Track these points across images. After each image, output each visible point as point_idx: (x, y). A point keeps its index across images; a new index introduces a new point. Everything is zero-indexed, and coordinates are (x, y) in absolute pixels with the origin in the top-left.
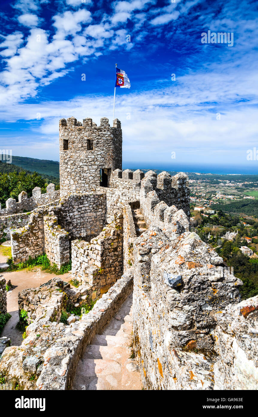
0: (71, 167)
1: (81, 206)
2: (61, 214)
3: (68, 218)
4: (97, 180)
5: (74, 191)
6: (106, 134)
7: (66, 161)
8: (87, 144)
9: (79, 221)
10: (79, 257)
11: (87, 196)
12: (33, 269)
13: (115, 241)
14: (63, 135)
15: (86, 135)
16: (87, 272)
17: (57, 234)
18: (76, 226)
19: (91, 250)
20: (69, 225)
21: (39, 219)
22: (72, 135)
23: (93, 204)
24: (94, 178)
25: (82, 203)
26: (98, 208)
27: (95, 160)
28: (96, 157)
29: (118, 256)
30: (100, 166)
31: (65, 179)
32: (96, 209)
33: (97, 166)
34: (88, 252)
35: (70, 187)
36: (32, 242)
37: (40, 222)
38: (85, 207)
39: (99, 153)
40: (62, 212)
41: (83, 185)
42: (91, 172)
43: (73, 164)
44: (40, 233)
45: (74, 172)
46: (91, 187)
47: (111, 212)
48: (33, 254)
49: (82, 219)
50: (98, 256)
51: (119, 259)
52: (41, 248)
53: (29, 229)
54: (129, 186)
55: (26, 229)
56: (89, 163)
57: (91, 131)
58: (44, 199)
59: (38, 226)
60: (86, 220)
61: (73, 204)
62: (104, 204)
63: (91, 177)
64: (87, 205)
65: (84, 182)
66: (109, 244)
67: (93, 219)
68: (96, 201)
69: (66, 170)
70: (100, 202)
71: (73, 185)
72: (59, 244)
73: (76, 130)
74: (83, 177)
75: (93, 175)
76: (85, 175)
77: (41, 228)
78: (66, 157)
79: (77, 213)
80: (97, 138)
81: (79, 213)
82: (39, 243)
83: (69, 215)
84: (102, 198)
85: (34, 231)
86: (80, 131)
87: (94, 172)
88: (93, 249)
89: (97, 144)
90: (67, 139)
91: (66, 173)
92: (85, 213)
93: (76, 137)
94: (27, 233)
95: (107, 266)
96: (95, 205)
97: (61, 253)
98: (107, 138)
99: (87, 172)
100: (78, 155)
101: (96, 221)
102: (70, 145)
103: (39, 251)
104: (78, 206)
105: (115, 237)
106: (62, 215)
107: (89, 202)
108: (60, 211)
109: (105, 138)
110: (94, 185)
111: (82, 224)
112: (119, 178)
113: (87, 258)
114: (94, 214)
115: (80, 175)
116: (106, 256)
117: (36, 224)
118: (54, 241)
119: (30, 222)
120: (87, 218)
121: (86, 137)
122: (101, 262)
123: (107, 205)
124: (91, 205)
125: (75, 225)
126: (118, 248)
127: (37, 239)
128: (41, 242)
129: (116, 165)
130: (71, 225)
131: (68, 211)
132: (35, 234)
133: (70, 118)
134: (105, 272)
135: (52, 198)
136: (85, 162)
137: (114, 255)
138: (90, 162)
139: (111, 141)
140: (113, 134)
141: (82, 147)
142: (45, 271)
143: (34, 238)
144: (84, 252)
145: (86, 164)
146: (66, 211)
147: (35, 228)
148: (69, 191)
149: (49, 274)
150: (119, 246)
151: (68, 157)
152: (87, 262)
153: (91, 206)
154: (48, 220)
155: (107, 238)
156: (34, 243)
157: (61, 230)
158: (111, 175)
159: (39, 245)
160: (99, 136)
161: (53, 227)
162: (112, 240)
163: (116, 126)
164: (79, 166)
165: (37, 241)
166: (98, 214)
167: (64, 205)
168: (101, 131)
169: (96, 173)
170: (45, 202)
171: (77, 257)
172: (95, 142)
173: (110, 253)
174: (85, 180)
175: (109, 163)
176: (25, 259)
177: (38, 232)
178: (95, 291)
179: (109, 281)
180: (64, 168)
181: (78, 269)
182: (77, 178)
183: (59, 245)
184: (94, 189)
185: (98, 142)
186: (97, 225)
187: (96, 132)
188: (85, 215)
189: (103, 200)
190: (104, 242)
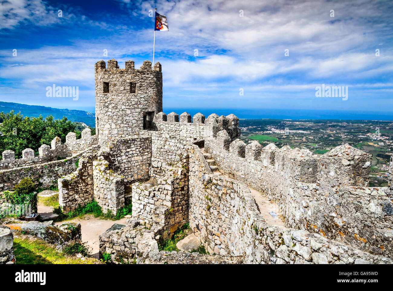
0: (112, 110)
1: (128, 150)
2: (109, 158)
3: (116, 163)
4: (140, 124)
5: (116, 136)
6: (149, 77)
7: (107, 104)
8: (129, 87)
9: (126, 166)
10: (143, 199)
11: (134, 140)
12: (85, 218)
13: (183, 180)
14: (102, 77)
15: (128, 78)
16: (158, 212)
17: (111, 178)
18: (124, 171)
19: (159, 190)
20: (117, 170)
21: (88, 165)
22: (113, 78)
23: (139, 147)
24: (137, 122)
25: (129, 147)
26: (144, 152)
27: (138, 103)
28: (139, 100)
29: (184, 195)
30: (143, 109)
31: (105, 123)
32: (143, 153)
33: (140, 110)
34: (154, 194)
35: (111, 131)
36: (81, 189)
37: (89, 167)
38: (132, 151)
39: (142, 96)
40: (110, 157)
41: (125, 129)
42: (134, 116)
43: (115, 107)
44: (89, 179)
45: (116, 115)
46: (134, 131)
47: (158, 155)
48: (82, 202)
49: (129, 163)
50: (167, 196)
51: (186, 198)
52: (91, 195)
53: (79, 175)
54: (175, 129)
55: (76, 176)
56: (131, 106)
57: (133, 73)
58: (79, 145)
59: (87, 172)
60: (133, 164)
61: (121, 148)
62: (150, 147)
63: (134, 121)
64: (134, 149)
65: (127, 125)
66: (177, 184)
67: (140, 163)
68: (142, 145)
69: (106, 114)
70: (146, 145)
71: (115, 129)
72: (115, 188)
73: (118, 73)
74: (126, 121)
75: (136, 119)
76: (128, 118)
77: (90, 173)
78: (106, 101)
79: (125, 157)
80: (140, 81)
81: (127, 157)
82: (88, 190)
83: (117, 160)
84: (147, 141)
85: (83, 178)
86: (122, 73)
87: (137, 116)
88: (161, 190)
89: (140, 87)
90: (107, 81)
91: (106, 117)
92: (132, 157)
93: (117, 80)
94: (76, 179)
95: (176, 205)
96: (141, 149)
97: (117, 198)
98: (150, 81)
99: (130, 115)
100: (120, 98)
101: (143, 164)
102: (111, 88)
103: (88, 198)
104: (126, 150)
105: (183, 176)
106: (111, 160)
107: (136, 146)
108: (109, 156)
109: (148, 81)
110: (137, 129)
111: (129, 168)
112: (163, 122)
113: (153, 199)
114: (141, 158)
115: (123, 118)
116: (175, 196)
117: (85, 170)
118: (108, 186)
119: (80, 168)
120: (134, 162)
121: (129, 79)
122: (171, 201)
123: (153, 149)
124: (137, 148)
125: (123, 169)
126: (185, 188)
127: (86, 186)
128: (90, 189)
129: (159, 108)
130: (119, 170)
131: (117, 155)
132: (84, 181)
133: (111, 61)
134: (174, 211)
135: (88, 144)
136: (128, 106)
137: (182, 194)
138: (133, 105)
139: (154, 85)
140: (155, 77)
141: (124, 90)
142: (98, 218)
143: (84, 184)
144: (150, 194)
145: (128, 107)
146: (114, 155)
147: (85, 174)
148: (110, 136)
149: (104, 220)
150: (186, 185)
151: (109, 100)
152: (153, 203)
153: (137, 150)
154: (98, 165)
155: (176, 178)
156: (84, 190)
157: (115, 175)
158: (154, 118)
159: (88, 191)
160: (142, 79)
161: (105, 171)
162: (180, 179)
163: (158, 69)
164: (121, 110)
165: (87, 187)
166: (145, 157)
167: (113, 149)
168: (144, 74)
169: (139, 116)
170: (81, 148)
171: (139, 199)
172: (138, 85)
173: (178, 192)
174: (127, 123)
175: (152, 106)
176: (74, 207)
177: (87, 179)
178: (166, 230)
179: (177, 220)
180: (104, 111)
181: (140, 212)
182: (119, 122)
183: (115, 190)
184: (138, 133)
185: (141, 85)
186: (144, 169)
187: (139, 75)
188: (133, 159)
189: (149, 144)
190: (173, 181)
